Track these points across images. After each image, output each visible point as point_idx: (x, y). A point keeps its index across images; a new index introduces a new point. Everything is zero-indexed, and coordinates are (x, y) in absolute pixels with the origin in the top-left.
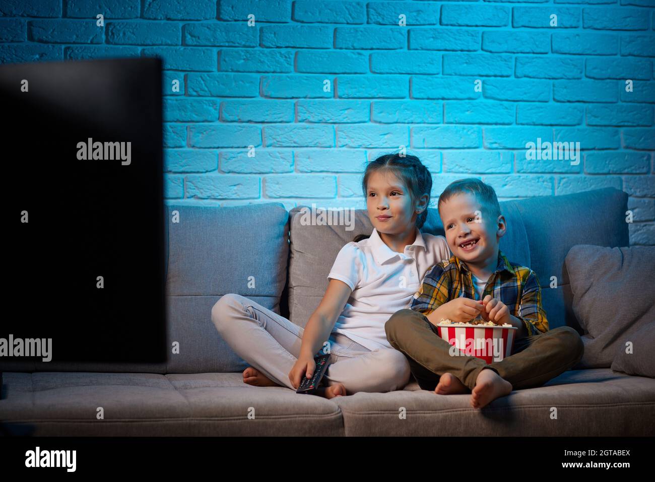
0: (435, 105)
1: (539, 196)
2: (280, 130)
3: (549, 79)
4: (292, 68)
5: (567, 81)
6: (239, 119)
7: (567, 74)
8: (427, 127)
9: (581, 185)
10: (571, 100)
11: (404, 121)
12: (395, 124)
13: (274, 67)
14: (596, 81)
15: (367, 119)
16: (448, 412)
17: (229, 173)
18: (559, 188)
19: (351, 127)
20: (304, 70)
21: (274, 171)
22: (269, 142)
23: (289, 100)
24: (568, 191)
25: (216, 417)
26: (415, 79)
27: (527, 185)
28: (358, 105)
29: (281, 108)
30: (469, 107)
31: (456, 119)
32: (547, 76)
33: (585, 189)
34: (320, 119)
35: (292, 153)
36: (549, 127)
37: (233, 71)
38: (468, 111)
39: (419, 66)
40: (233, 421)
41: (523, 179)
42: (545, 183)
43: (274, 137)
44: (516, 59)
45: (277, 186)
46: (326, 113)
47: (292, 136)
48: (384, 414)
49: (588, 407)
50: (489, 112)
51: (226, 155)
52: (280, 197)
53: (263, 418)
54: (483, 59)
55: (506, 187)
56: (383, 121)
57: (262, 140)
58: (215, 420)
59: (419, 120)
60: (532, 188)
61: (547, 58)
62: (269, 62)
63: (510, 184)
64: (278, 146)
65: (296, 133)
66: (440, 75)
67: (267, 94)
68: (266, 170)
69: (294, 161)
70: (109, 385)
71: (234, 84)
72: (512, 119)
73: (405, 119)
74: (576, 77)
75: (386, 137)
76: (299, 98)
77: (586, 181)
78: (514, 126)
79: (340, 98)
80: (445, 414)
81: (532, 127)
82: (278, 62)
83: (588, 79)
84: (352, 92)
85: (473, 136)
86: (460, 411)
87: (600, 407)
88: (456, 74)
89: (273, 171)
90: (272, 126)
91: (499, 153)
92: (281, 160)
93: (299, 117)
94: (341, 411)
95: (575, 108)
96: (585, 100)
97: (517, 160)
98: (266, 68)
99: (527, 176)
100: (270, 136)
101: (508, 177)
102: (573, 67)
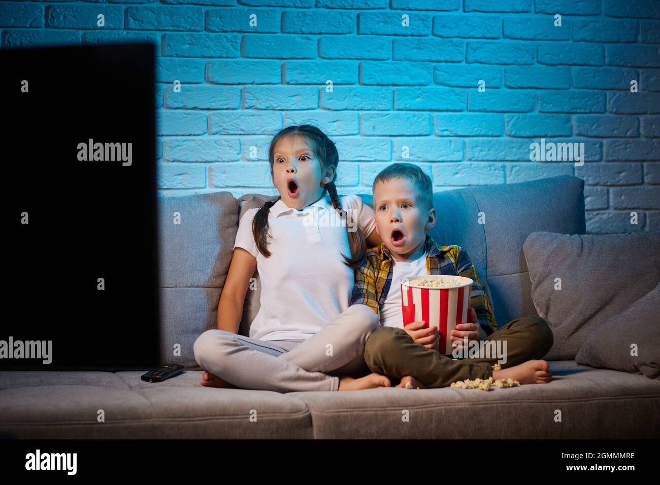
0: (385, 91)
1: (491, 185)
2: (226, 117)
3: (501, 64)
4: (238, 53)
5: (520, 67)
6: (185, 106)
7: (518, 59)
8: (378, 114)
9: (533, 173)
10: (523, 86)
11: (353, 108)
12: (344, 111)
13: (220, 52)
14: (548, 67)
15: (316, 106)
16: (419, 408)
17: (174, 161)
18: (511, 176)
19: (299, 114)
20: (251, 56)
21: (221, 160)
22: (215, 130)
23: (235, 86)
24: (521, 179)
25: (180, 417)
26: (365, 64)
27: (479, 173)
28: (307, 92)
29: (227, 94)
30: (420, 94)
31: (406, 106)
32: (499, 62)
33: (537, 177)
34: (268, 106)
35: (238, 141)
36: (501, 114)
37: (177, 56)
38: (418, 97)
39: (369, 51)
40: (197, 422)
41: (474, 167)
42: (497, 171)
43: (221, 124)
44: (467, 44)
45: (224, 175)
46: (274, 99)
47: (239, 123)
48: (353, 411)
49: (561, 402)
50: (440, 98)
51: (171, 143)
52: (227, 187)
53: (229, 418)
54: (434, 44)
55: (458, 176)
56: (332, 108)
57: (208, 128)
58: (179, 421)
59: (369, 107)
60: (483, 176)
61: (499, 43)
62: (215, 47)
63: (461, 173)
64: (224, 133)
65: (242, 120)
66: (390, 61)
67: (213, 80)
68: (213, 159)
69: (241, 149)
70: (61, 385)
71: (179, 70)
72: (464, 106)
73: (355, 106)
74: (528, 62)
75: (335, 124)
76: (246, 84)
77: (539, 169)
78: (465, 113)
79: (288, 83)
80: (416, 410)
81: (484, 113)
82: (224, 47)
83: (540, 65)
84: (300, 78)
85: (424, 123)
86: (432, 407)
87: (573, 402)
88: (406, 60)
89: (219, 160)
90: (218, 113)
91: (450, 141)
92: (228, 148)
93: (246, 104)
94: (308, 410)
95: (527, 95)
96: (537, 86)
97: (468, 147)
98: (212, 53)
99: (479, 164)
100: (217, 124)
101: (460, 165)
102: (525, 52)
